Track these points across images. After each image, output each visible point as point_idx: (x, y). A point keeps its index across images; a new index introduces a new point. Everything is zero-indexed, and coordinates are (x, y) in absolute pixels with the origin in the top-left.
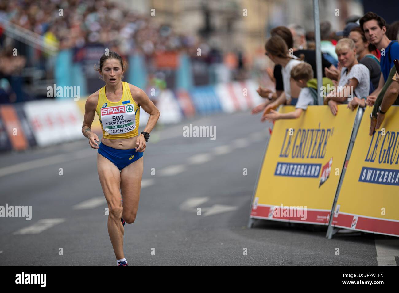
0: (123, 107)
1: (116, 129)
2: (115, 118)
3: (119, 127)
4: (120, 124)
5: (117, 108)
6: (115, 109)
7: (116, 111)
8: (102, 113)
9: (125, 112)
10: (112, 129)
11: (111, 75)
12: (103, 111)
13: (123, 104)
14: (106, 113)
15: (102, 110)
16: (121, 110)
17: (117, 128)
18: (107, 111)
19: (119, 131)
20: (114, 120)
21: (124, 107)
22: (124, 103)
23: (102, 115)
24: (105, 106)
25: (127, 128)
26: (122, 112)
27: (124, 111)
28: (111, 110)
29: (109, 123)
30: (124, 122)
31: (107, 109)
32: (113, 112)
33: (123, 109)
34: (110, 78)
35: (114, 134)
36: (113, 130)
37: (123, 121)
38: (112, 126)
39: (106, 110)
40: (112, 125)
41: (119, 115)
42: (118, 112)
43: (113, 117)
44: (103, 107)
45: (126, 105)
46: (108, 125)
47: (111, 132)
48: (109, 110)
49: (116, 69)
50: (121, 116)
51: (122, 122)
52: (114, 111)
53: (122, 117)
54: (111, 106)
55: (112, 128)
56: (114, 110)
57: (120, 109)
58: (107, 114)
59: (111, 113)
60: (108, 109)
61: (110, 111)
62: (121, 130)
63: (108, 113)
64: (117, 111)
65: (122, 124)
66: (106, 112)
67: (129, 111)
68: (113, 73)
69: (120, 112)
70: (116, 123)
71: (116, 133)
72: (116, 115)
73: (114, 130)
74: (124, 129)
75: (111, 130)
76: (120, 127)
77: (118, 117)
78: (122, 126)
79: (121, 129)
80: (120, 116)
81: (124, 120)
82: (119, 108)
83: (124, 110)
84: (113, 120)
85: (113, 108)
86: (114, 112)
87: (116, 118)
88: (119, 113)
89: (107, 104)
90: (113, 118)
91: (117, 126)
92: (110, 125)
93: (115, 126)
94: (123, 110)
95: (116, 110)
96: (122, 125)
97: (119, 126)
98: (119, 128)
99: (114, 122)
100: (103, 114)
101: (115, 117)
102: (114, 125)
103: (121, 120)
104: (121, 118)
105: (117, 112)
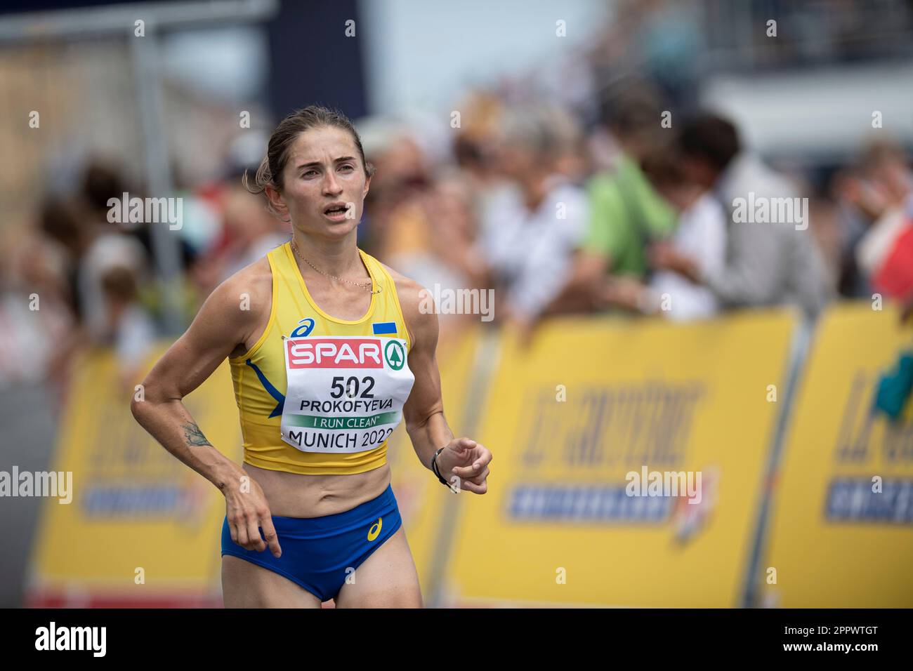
0: (374, 346)
1: (331, 432)
2: (340, 386)
3: (347, 423)
4: (352, 414)
5: (355, 345)
6: (346, 347)
7: (346, 357)
8: (292, 357)
9: (381, 366)
10: (318, 431)
11: (326, 190)
12: (294, 349)
13: (376, 332)
14: (310, 361)
15: (290, 344)
16: (368, 354)
17: (339, 427)
18: (313, 351)
19: (342, 441)
20: (337, 391)
21: (378, 343)
22: (380, 329)
23: (293, 366)
24: (305, 329)
25: (370, 430)
26: (370, 363)
27: (378, 361)
28: (330, 350)
29: (315, 405)
30: (370, 408)
31: (314, 346)
32: (337, 361)
33: (373, 350)
34: (327, 202)
35: (322, 449)
36: (320, 435)
37: (368, 400)
38: (319, 419)
39: (310, 346)
40: (322, 414)
41: (360, 374)
42: (356, 361)
43: (336, 379)
44: (294, 335)
45: (384, 339)
46: (307, 412)
47: (310, 441)
48: (322, 350)
49: (342, 165)
50: (364, 381)
51: (363, 404)
52: (341, 357)
53: (368, 383)
54: (329, 334)
55: (318, 426)
56: (342, 350)
57: (366, 350)
58: (314, 365)
59: (328, 363)
60: (319, 347)
61: (326, 354)
62: (352, 437)
63: (319, 361)
64: (352, 356)
65: (361, 413)
66: (308, 357)
67: (392, 363)
68: (337, 182)
69: (362, 361)
70: (341, 406)
71: (329, 450)
72: (346, 373)
73: (324, 432)
74: (360, 433)
75: (311, 431)
76: (352, 423)
77: (353, 382)
78: (358, 424)
79: (352, 433)
80: (360, 381)
81: (371, 396)
82: (362, 347)
83: (380, 356)
84: (333, 394)
85: (339, 343)
86: (341, 361)
87: (344, 383)
88: (359, 366)
89: (312, 322)
90: (334, 386)
91: (340, 419)
92: (315, 413)
93: (332, 419)
94: (374, 355)
95: (346, 353)
96: (359, 419)
97: (346, 419)
98: (345, 427)
99: (332, 400)
100: (295, 362)
101: (342, 379)
102: (331, 414)
103: (364, 395)
104: (363, 387)
105: (351, 361)
